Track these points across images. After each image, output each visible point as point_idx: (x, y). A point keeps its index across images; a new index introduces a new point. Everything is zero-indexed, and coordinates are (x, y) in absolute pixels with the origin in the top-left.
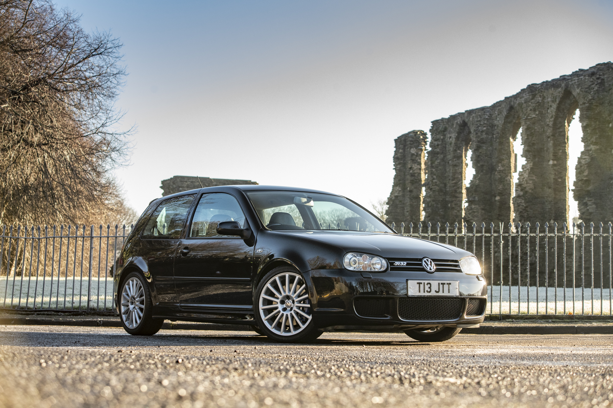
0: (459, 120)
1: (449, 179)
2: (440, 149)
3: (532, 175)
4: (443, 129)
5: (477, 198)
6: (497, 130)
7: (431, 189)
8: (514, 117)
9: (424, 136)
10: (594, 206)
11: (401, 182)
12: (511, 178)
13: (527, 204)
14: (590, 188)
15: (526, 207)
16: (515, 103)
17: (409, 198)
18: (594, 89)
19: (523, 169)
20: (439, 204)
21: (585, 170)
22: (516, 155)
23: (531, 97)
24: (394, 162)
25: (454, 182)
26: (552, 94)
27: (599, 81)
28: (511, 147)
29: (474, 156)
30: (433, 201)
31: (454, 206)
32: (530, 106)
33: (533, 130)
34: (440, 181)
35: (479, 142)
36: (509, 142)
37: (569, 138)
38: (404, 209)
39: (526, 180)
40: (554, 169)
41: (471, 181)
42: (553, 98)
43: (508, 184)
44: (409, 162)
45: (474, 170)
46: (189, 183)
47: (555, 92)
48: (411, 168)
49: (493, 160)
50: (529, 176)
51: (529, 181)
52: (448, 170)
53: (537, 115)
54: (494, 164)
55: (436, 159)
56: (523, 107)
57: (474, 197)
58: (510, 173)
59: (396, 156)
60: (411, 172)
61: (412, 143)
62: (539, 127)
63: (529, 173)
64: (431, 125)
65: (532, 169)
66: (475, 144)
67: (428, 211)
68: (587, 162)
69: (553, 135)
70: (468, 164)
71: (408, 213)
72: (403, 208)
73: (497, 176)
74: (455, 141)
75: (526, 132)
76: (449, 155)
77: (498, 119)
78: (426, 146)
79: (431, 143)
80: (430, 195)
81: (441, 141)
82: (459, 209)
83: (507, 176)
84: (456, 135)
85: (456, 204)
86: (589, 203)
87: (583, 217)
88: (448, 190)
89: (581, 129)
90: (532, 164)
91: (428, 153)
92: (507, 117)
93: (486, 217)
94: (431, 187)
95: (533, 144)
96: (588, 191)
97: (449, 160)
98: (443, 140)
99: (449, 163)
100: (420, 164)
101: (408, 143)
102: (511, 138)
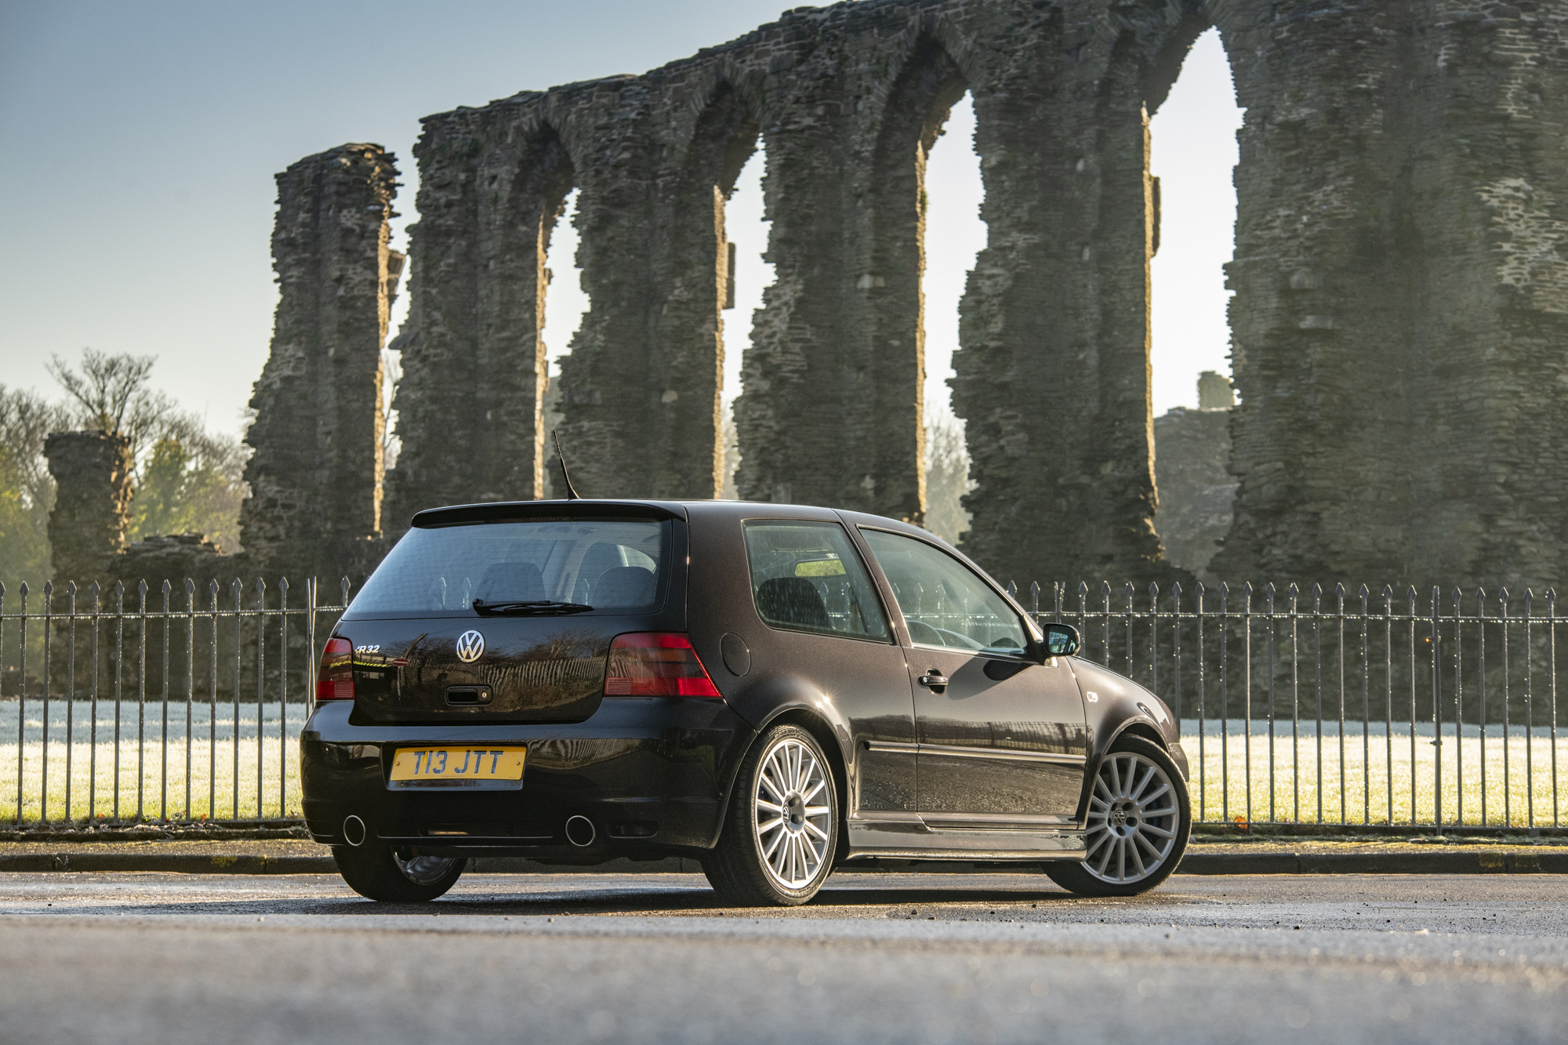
0: (528, 120)
1: (489, 326)
2: (455, 219)
3: (801, 324)
4: (466, 149)
5: (598, 395)
6: (668, 164)
7: (424, 359)
8: (730, 120)
9: (387, 166)
10: (1021, 436)
11: (301, 327)
12: (716, 329)
13: (784, 423)
14: (1009, 376)
15: (782, 433)
16: (737, 72)
17: (332, 384)
18: (1024, 40)
19: (766, 301)
20: (454, 411)
21: (994, 316)
22: (732, 248)
23: (795, 55)
24: (274, 255)
25: (505, 334)
26: (874, 48)
27: (1044, 15)
28: (717, 221)
29: (589, 251)
30: (433, 400)
31: (505, 419)
32: (793, 84)
33: (806, 172)
34: (455, 332)
35: (604, 200)
36: (710, 205)
37: (929, 199)
38: (315, 425)
39: (781, 342)
40: (877, 306)
41: (575, 334)
42: (878, 62)
43: (706, 348)
44: (335, 258)
45: (587, 297)
47: (883, 42)
48: (339, 280)
49: (654, 266)
50: (790, 328)
51: (790, 345)
52: (483, 293)
53: (819, 118)
54: (659, 279)
55: (443, 254)
56: (766, 88)
57: (590, 394)
58: (714, 311)
59: (283, 235)
60: (341, 292)
61: (343, 189)
62: (827, 159)
63: (793, 318)
64: (419, 130)
65: (800, 302)
66: (593, 207)
67: (415, 434)
68: (1000, 290)
69: (875, 190)
70: (554, 273)
71: (329, 440)
72: (311, 421)
73: (668, 319)
74: (512, 191)
75: (782, 176)
76: (489, 239)
77: (673, 124)
79: (423, 196)
80: (422, 380)
81: (459, 190)
82: (522, 430)
83: (703, 321)
84: (517, 171)
85: (511, 413)
86: (1007, 427)
87: (986, 472)
88: (483, 361)
89: (977, 174)
90: (800, 287)
91: (410, 229)
92: (705, 118)
93: (629, 461)
94: (424, 352)
95: (806, 218)
96: (1004, 386)
97: (489, 259)
98: (466, 186)
99: (486, 266)
100: (373, 266)
101: (333, 188)
102: (717, 191)
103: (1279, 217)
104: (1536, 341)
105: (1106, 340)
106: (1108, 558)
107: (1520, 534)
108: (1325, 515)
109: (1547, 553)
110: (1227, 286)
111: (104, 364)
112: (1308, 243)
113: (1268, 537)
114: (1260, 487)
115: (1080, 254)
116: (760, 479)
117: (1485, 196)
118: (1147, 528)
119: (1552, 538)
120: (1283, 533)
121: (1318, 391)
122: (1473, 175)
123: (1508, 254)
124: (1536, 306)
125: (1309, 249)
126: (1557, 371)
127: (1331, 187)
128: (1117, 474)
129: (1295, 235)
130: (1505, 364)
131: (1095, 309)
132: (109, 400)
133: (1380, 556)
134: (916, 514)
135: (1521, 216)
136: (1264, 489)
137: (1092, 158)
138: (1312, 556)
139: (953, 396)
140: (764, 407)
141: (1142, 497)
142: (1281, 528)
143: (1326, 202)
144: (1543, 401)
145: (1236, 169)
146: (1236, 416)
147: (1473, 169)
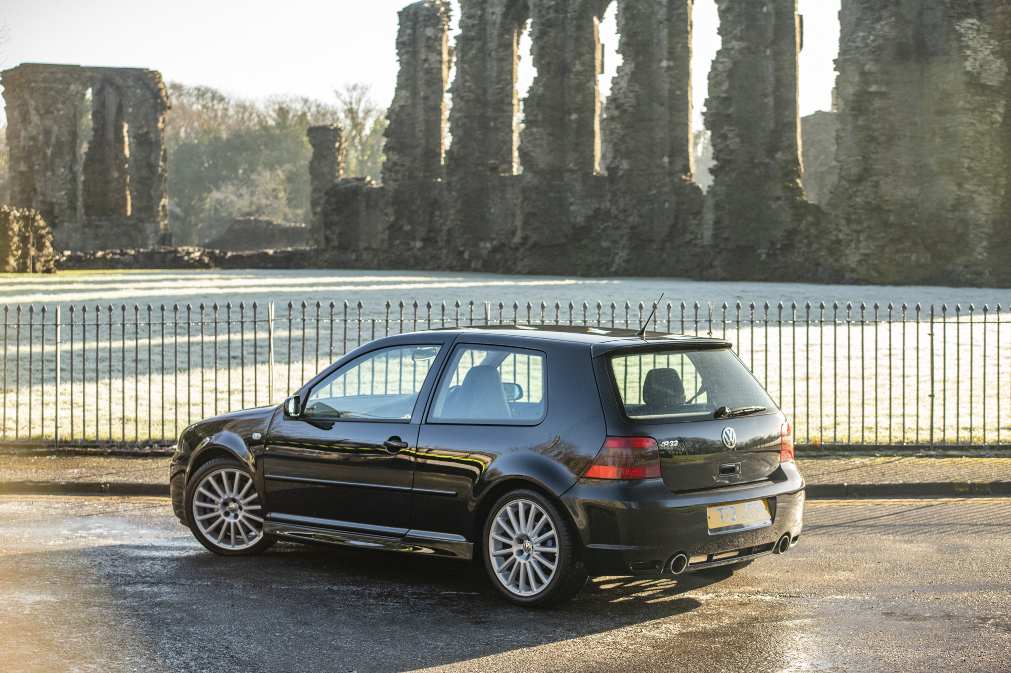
1: (492, 82)
2: (476, 33)
3: (634, 84)
5: (540, 116)
6: (573, 7)
7: (462, 98)
9: (446, 7)
10: (738, 140)
11: (409, 82)
12: (595, 84)
13: (626, 131)
14: (731, 110)
15: (624, 136)
17: (422, 109)
19: (618, 72)
20: (475, 122)
21: (723, 81)
22: (603, 46)
24: (397, 48)
25: (499, 86)
28: (595, 33)
29: (536, 48)
30: (466, 117)
31: (499, 125)
33: (635, 12)
34: (476, 85)
35: (543, 24)
36: (592, 26)
37: (694, 24)
38: (415, 128)
39: (624, 93)
40: (670, 76)
41: (530, 87)
43: (590, 93)
44: (423, 50)
45: (536, 70)
46: (46, 74)
48: (426, 60)
50: (628, 86)
51: (628, 94)
52: (489, 66)
54: (569, 61)
55: (470, 49)
57: (536, 115)
58: (594, 76)
59: (400, 40)
60: (426, 66)
61: (427, 18)
62: (645, 5)
63: (630, 81)
65: (633, 73)
66: (538, 27)
67: (458, 133)
68: (727, 69)
69: (668, 20)
70: (522, 57)
71: (421, 134)
72: (413, 126)
73: (573, 80)
74: (502, 19)
75: (625, 14)
76: (492, 41)
78: (450, 23)
79: (461, 22)
80: (461, 108)
81: (477, 18)
82: (507, 131)
83: (589, 81)
84: (504, 10)
85: (502, 123)
86: (731, 135)
87: (721, 156)
88: (489, 99)
89: (716, 13)
90: (633, 66)
91: (456, 38)
93: (555, 147)
94: (462, 95)
95: (636, 33)
96: (729, 116)
97: (492, 51)
98: (481, 17)
99: (490, 54)
100: (440, 53)
101: (421, 18)
102: (595, 19)
103: (859, 36)
104: (983, 98)
105: (778, 93)
106: (778, 198)
107: (974, 192)
108: (882, 182)
109: (987, 200)
110: (835, 69)
111: (351, 86)
112: (873, 50)
113: (854, 192)
114: (850, 168)
115: (765, 52)
116: (614, 158)
117: (958, 28)
118: (797, 184)
119: (989, 193)
120: (862, 191)
121: (878, 122)
122: (952, 17)
123: (969, 56)
124: (982, 81)
125: (874, 52)
126: (992, 113)
127: (883, 23)
128: (783, 158)
129: (867, 45)
130: (967, 109)
131: (772, 79)
132: (354, 101)
133: (908, 202)
134: (689, 174)
135: (974, 37)
136: (853, 169)
137: (771, 6)
138: (874, 202)
139: (705, 120)
140: (615, 123)
141: (795, 169)
142: (860, 188)
143: (882, 30)
144: (986, 127)
145: (840, 12)
146: (839, 133)
147: (952, 14)
